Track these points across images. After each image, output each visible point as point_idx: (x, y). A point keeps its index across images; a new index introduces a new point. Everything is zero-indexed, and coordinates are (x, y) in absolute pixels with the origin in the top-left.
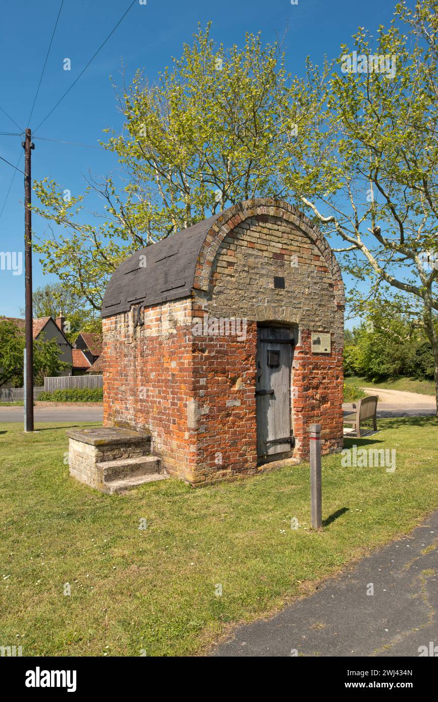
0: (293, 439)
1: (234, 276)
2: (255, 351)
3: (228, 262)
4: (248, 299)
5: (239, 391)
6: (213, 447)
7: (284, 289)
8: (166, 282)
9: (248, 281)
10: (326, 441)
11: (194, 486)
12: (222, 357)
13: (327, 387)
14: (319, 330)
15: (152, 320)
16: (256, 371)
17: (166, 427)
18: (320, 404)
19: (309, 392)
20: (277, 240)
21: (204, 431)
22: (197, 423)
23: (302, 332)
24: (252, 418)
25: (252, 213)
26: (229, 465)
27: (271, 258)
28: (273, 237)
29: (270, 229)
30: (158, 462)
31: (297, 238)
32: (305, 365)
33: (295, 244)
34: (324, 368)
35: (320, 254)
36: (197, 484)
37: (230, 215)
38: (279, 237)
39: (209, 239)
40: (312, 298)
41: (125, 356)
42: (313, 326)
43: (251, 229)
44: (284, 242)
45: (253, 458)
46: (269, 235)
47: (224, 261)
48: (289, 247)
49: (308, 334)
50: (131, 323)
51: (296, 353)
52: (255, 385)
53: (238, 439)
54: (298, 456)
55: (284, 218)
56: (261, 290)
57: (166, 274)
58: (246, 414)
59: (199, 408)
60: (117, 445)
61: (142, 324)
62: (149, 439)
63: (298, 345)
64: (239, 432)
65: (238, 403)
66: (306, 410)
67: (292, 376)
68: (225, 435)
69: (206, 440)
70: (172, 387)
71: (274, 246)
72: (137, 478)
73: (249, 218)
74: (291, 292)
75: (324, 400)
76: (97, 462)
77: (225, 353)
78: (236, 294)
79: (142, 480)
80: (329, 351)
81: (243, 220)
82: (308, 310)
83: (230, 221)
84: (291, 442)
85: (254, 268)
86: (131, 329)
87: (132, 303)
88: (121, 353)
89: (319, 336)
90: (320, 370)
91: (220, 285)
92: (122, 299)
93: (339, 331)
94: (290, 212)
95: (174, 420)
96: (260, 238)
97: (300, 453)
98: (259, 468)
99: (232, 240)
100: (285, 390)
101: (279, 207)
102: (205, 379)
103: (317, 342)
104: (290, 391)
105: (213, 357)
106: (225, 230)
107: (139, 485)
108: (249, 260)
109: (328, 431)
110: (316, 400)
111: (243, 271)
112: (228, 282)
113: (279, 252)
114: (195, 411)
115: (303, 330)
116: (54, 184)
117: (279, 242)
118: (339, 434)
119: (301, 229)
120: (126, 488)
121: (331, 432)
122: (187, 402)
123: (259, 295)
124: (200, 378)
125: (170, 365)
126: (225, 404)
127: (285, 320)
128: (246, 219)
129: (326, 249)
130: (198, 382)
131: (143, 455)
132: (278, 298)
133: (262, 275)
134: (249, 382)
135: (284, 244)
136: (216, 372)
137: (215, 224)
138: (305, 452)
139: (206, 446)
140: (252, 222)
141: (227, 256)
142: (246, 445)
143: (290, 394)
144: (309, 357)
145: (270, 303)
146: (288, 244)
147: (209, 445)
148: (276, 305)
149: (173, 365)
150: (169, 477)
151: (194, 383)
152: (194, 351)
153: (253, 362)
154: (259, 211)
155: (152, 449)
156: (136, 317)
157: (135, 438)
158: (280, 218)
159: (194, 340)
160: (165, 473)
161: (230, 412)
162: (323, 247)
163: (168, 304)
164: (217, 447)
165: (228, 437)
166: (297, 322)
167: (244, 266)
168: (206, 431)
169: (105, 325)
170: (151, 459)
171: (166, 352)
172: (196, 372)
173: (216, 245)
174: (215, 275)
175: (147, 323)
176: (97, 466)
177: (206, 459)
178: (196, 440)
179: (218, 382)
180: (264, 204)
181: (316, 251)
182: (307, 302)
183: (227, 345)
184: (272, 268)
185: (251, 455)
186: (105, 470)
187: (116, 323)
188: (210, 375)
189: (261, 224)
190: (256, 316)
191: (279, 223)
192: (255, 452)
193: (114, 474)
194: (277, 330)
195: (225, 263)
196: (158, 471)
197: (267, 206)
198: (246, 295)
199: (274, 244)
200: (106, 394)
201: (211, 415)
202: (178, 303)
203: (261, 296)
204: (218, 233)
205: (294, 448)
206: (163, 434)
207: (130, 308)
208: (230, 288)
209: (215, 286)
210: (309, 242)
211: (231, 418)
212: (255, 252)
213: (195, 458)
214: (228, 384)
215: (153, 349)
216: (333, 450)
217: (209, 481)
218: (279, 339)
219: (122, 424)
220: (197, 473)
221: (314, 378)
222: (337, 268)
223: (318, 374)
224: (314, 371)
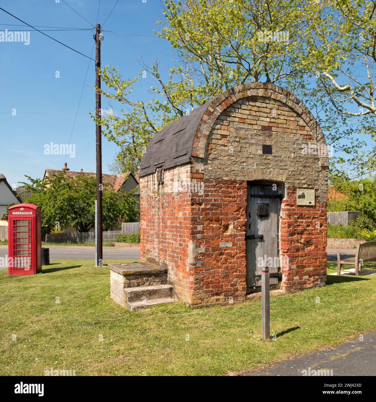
0: (280, 274)
1: (226, 146)
2: (245, 204)
3: (221, 135)
4: (239, 164)
5: (231, 235)
6: (208, 278)
7: (271, 154)
8: (177, 151)
9: (239, 149)
10: (310, 277)
11: (192, 307)
12: (217, 209)
13: (312, 233)
14: (304, 186)
15: (168, 180)
16: (246, 220)
17: (176, 262)
18: (304, 246)
19: (294, 237)
20: (266, 115)
21: (200, 266)
22: (195, 260)
23: (288, 189)
24: (242, 257)
25: (243, 95)
26: (222, 292)
27: (260, 130)
28: (262, 113)
29: (259, 107)
30: (171, 289)
31: (283, 113)
32: (290, 215)
33: (282, 117)
34: (308, 218)
35: (305, 125)
36: (195, 306)
37: (224, 98)
38: (267, 113)
39: (206, 117)
40: (297, 161)
41: (153, 207)
42: (298, 183)
43: (243, 108)
44: (272, 117)
45: (243, 288)
46: (259, 111)
47: (219, 134)
48: (277, 121)
49: (294, 190)
50: (156, 182)
51: (283, 206)
52: (245, 231)
53: (229, 273)
54: (284, 288)
55: (272, 97)
56: (251, 156)
57: (177, 145)
58: (237, 253)
59: (196, 248)
60: (141, 275)
61: (163, 183)
62: (166, 272)
63: (285, 199)
64: (230, 267)
65: (230, 245)
66: (292, 251)
67: (280, 224)
68: (218, 270)
69: (202, 273)
70: (180, 232)
71: (262, 121)
72: (154, 300)
73: (240, 99)
74: (278, 156)
75: (308, 243)
76: (125, 287)
77: (219, 206)
78: (229, 160)
79: (156, 302)
80: (313, 204)
81: (235, 101)
82: (294, 171)
83: (223, 103)
84: (279, 277)
85: (244, 139)
86: (156, 186)
87: (157, 166)
88: (150, 205)
89: (304, 192)
90: (305, 219)
91: (215, 153)
92: (152, 163)
93: (323, 188)
94: (278, 92)
95: (181, 257)
96: (250, 115)
97: (286, 285)
98: (249, 296)
99: (225, 117)
100: (274, 235)
101: (268, 89)
102: (202, 226)
103: (303, 196)
104: (278, 236)
105: (209, 209)
106: (220, 110)
107: (153, 305)
108: (240, 132)
109: (311, 269)
110: (301, 243)
111: (235, 141)
112: (222, 150)
113: (267, 125)
114: (193, 250)
115: (289, 187)
116: (114, 70)
117: (267, 117)
118: (322, 271)
119: (287, 105)
120: (142, 307)
121: (314, 270)
122: (188, 244)
123: (249, 160)
124: (198, 225)
125: (179, 215)
126: (219, 245)
127: (273, 179)
128: (238, 101)
129: (311, 120)
130: (196, 228)
131: (161, 284)
132: (266, 161)
133: (252, 144)
134: (239, 228)
135: (272, 118)
136: (212, 220)
137: (211, 106)
138: (290, 285)
139: (202, 277)
140: (243, 102)
141: (222, 130)
142: (236, 277)
143: (278, 239)
144: (294, 209)
145: (258, 166)
146: (276, 118)
147: (205, 277)
148: (264, 167)
149: (180, 215)
150: (177, 300)
151: (192, 229)
152: (192, 205)
153: (244, 213)
154: (249, 93)
155: (168, 279)
156: (159, 177)
157: (155, 271)
158: (269, 97)
159: (192, 196)
160: (176, 297)
161: (223, 251)
162: (308, 119)
163: (177, 168)
164: (212, 278)
165: (221, 271)
166: (284, 181)
167: (236, 137)
168: (202, 265)
169: (142, 183)
170: (167, 286)
171: (176, 204)
172: (194, 221)
173: (211, 122)
174: (210, 145)
175: (165, 182)
176: (124, 291)
177: (202, 287)
178: (194, 272)
179: (213, 228)
180: (254, 87)
181: (302, 123)
182: (293, 164)
183: (220, 200)
184: (261, 138)
185: (241, 285)
186: (129, 293)
187: (148, 181)
188: (206, 223)
189: (251, 103)
190: (246, 176)
191: (268, 101)
192: (245, 283)
193: (135, 297)
194: (266, 187)
195: (219, 135)
196: (171, 296)
197: (257, 89)
198: (237, 160)
199: (262, 119)
200: (142, 237)
201: (207, 253)
202: (183, 167)
203: (250, 161)
204: (213, 113)
205: (281, 281)
206: (174, 268)
207: (156, 170)
208: (223, 155)
209: (211, 154)
210: (295, 115)
211: (224, 256)
212: (246, 126)
213: (193, 286)
214: (222, 230)
215: (169, 203)
216: (317, 284)
217: (205, 304)
218: (268, 194)
219: (151, 260)
220: (194, 297)
221: (299, 225)
222: (321, 136)
223: (302, 222)
224: (299, 220)
